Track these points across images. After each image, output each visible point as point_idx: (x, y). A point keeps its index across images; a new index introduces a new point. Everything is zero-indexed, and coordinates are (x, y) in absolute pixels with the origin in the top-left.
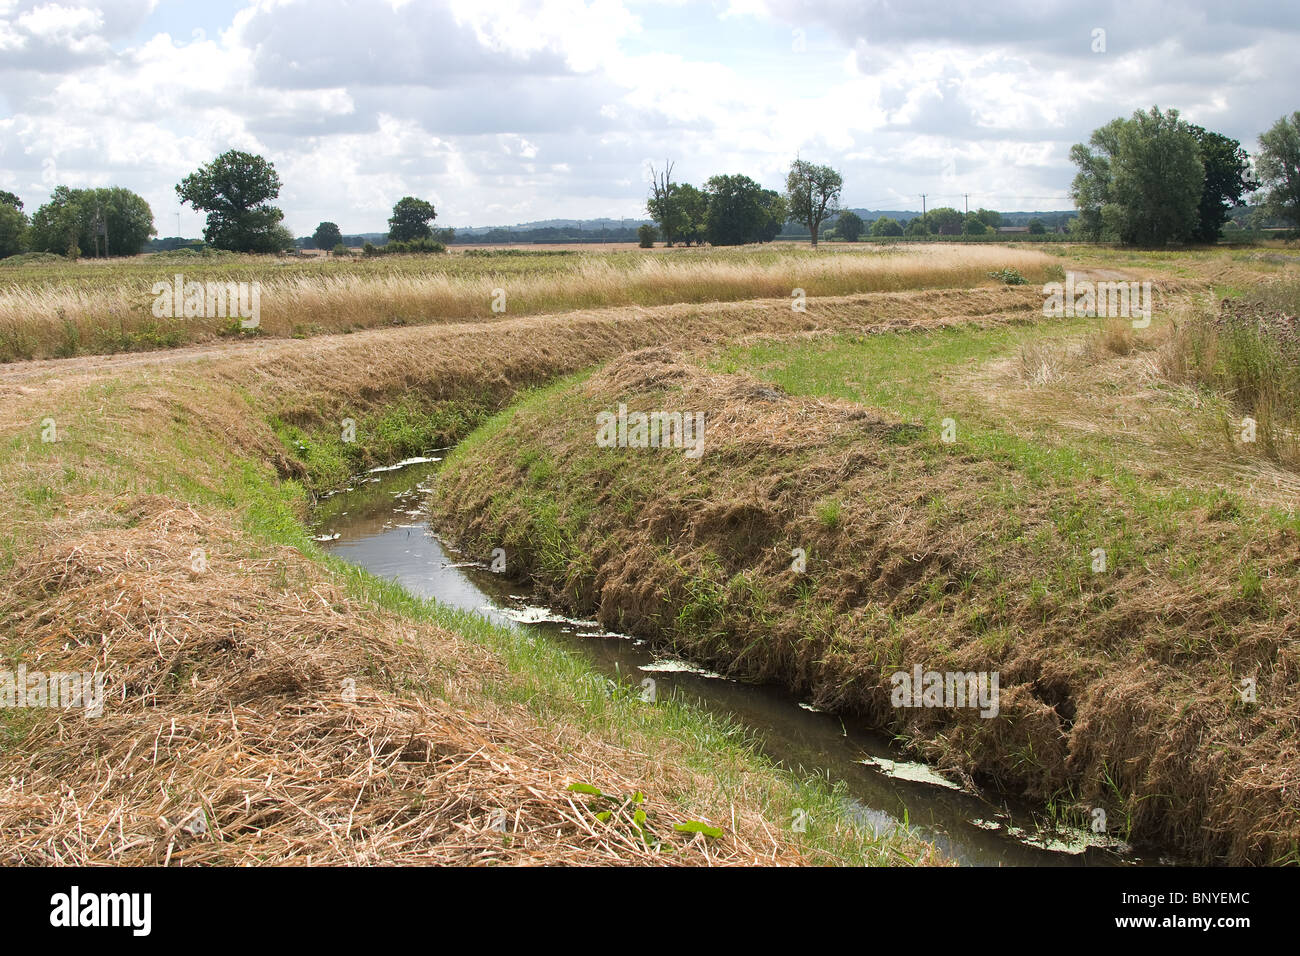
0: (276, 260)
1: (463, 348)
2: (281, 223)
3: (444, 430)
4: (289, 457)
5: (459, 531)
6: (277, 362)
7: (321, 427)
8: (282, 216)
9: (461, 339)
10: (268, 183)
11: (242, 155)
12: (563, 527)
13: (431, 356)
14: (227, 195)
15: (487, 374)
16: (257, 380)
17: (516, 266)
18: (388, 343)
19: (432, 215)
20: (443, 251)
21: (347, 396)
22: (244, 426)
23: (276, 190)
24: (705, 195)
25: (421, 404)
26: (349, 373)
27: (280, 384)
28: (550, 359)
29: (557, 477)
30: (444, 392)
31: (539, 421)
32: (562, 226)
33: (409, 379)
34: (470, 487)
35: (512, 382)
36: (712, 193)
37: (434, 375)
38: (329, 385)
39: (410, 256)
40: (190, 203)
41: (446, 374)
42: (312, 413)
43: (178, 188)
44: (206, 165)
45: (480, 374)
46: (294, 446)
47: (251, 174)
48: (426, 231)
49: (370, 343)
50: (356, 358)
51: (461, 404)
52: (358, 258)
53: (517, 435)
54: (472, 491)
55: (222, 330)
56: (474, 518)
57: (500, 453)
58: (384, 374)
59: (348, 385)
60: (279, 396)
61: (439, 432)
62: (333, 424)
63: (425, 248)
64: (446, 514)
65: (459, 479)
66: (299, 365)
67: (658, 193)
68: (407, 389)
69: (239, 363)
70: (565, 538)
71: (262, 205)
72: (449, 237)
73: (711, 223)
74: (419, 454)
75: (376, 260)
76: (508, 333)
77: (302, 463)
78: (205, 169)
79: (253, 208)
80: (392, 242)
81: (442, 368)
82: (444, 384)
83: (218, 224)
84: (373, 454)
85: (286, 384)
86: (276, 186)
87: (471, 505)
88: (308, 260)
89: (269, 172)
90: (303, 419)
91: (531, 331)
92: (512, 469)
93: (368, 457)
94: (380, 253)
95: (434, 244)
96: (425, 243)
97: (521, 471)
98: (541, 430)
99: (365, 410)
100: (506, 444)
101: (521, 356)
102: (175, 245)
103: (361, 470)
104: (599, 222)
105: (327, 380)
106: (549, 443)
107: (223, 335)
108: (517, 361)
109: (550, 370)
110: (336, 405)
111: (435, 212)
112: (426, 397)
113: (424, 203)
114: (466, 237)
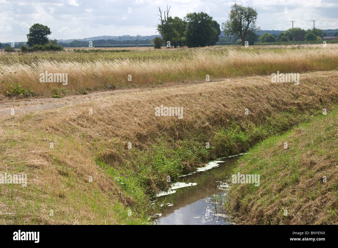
15: (199, 122)
19: (49, 33)
20: (63, 50)
24: (185, 23)
25: (169, 143)
32: (107, 39)
33: (159, 127)
36: (188, 21)
41: (177, 122)
42: (115, 154)
45: (195, 122)
48: (46, 40)
55: (8, 92)
58: (146, 123)
59: (128, 132)
60: (91, 142)
67: (162, 22)
68: (159, 134)
73: (188, 36)
81: (175, 118)
85: (92, 133)
91: (213, 93)
94: (31, 51)
101: (213, 109)
104: (124, 37)
105: (116, 129)
108: (211, 112)
111: (51, 31)
112: (170, 139)
113: (44, 26)
114: (60, 44)
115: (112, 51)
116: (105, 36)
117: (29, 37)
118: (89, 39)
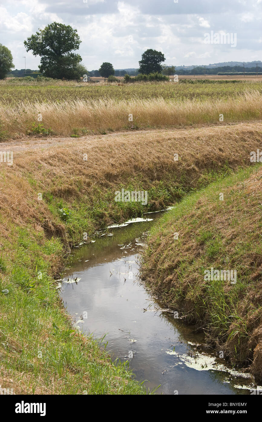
0: (77, 84)
1: (170, 147)
2: (81, 63)
3: (156, 199)
4: (54, 221)
5: (157, 282)
6: (53, 157)
7: (78, 198)
8: (81, 59)
9: (169, 141)
10: (74, 40)
11: (60, 25)
12: (227, 294)
13: (150, 152)
14: (52, 47)
15: (184, 164)
16: (40, 168)
17: (206, 90)
18: (124, 144)
19: (163, 59)
20: (167, 80)
21: (96, 178)
22: (25, 202)
23: (78, 45)
25: (142, 183)
26: (98, 163)
27: (54, 171)
28: (224, 154)
29: (225, 254)
30: (158, 176)
31: (214, 209)
32: (234, 65)
33: (136, 167)
34: (166, 252)
35: (200, 169)
37: (151, 165)
38: (85, 171)
39: (149, 83)
40: (31, 51)
41: (159, 163)
42: (73, 190)
43: (25, 43)
44: (40, 30)
45: (180, 164)
46: (59, 212)
47: (65, 35)
48: (159, 68)
49: (113, 144)
50: (103, 154)
51: (168, 183)
52: (121, 83)
53: (199, 217)
54: (167, 255)
55: (29, 131)
56: (168, 275)
57: (187, 230)
58: (120, 164)
59: (97, 171)
60: (53, 179)
61: (153, 201)
62: (86, 197)
63: (158, 78)
64: (150, 267)
65: (159, 245)
66: (67, 159)
68: (134, 174)
69: (30, 157)
70: (228, 303)
71: (70, 53)
72: (171, 71)
74: (140, 216)
75: (130, 84)
76: (198, 138)
77: (63, 225)
78: (40, 32)
79: (65, 55)
80: (140, 74)
81: (156, 160)
82: (157, 170)
83: (47, 63)
84: (111, 216)
85: (58, 171)
86: (78, 43)
87: (166, 265)
88: (93, 84)
89: (74, 35)
90: (67, 194)
91: (213, 137)
92: (193, 243)
93: (107, 218)
94: (133, 81)
95: (163, 76)
96: (158, 76)
97: (200, 245)
98: (215, 216)
99: (107, 187)
100: (191, 223)
101: (206, 153)
102: (25, 74)
103: (102, 227)
105: (85, 169)
106: (220, 226)
107: (30, 134)
108: (203, 156)
109: (223, 162)
110: (89, 185)
111: (165, 58)
112: (146, 179)
113: (158, 53)
114: (181, 71)
115: (221, 82)
116: (232, 62)
117: (141, 64)
118: (214, 66)
